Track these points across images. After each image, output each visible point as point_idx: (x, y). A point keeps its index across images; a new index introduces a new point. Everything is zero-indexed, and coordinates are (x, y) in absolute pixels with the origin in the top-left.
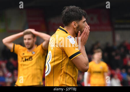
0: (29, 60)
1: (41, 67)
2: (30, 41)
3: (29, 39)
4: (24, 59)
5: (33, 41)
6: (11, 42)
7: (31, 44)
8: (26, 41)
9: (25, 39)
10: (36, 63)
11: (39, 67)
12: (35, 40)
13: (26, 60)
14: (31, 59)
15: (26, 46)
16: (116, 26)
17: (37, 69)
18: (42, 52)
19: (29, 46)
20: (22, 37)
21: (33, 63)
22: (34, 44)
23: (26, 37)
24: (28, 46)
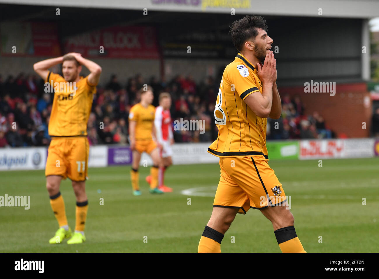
0: (68, 98)
1: (85, 110)
2: (71, 71)
3: (69, 68)
4: (61, 98)
5: (77, 71)
6: (45, 69)
7: (72, 75)
8: (65, 70)
9: (65, 67)
10: (78, 103)
11: (81, 110)
12: (79, 70)
13: (63, 99)
14: (71, 98)
15: (65, 77)
16: (167, 53)
17: (78, 113)
18: (87, 88)
19: (70, 78)
20: (61, 64)
21: (74, 104)
22: (78, 75)
23: (66, 64)
24: (67, 78)
